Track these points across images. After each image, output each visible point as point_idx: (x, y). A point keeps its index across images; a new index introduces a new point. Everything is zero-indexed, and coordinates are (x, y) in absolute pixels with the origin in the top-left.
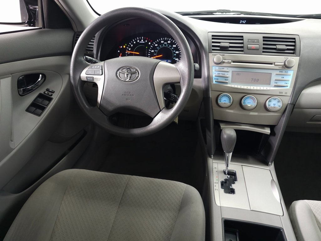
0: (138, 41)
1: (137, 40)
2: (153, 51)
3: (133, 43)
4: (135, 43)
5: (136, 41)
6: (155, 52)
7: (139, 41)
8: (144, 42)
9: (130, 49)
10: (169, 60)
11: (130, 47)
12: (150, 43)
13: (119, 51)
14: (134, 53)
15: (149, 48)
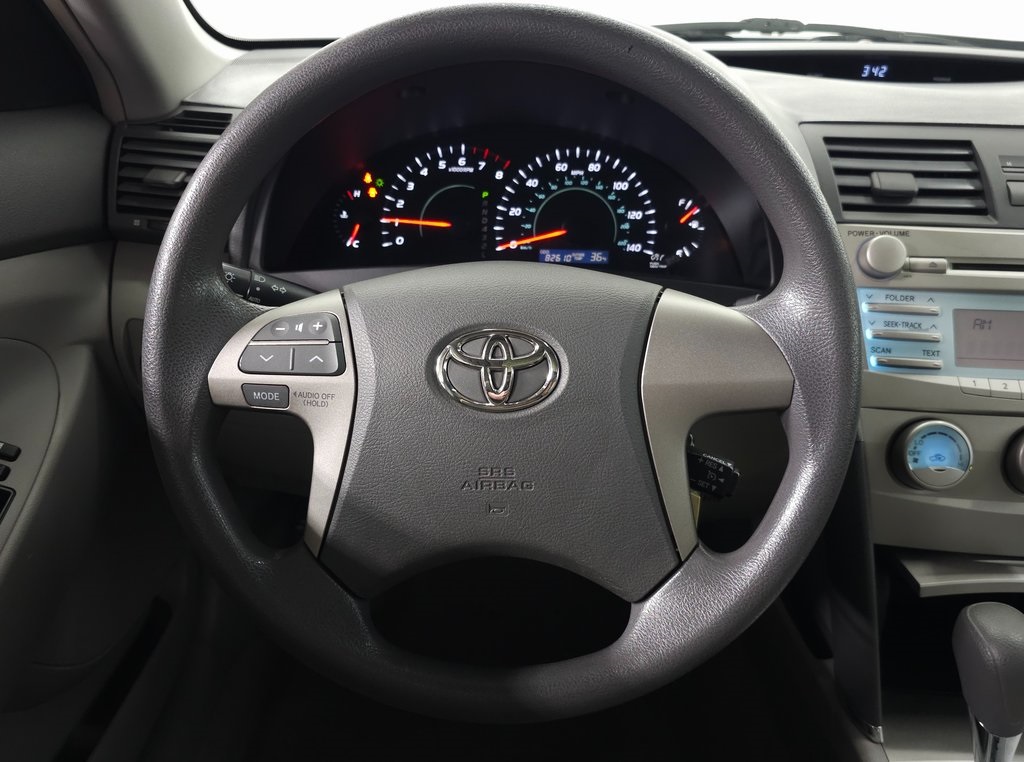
0: (442, 165)
1: (436, 159)
2: (515, 212)
3: (414, 176)
4: (424, 172)
5: (432, 165)
6: (527, 217)
7: (449, 165)
8: (471, 170)
9: (400, 204)
10: (597, 250)
11: (402, 193)
12: (499, 175)
13: (344, 215)
14: (421, 223)
15: (495, 199)
